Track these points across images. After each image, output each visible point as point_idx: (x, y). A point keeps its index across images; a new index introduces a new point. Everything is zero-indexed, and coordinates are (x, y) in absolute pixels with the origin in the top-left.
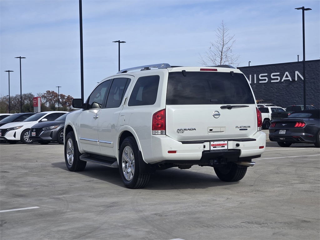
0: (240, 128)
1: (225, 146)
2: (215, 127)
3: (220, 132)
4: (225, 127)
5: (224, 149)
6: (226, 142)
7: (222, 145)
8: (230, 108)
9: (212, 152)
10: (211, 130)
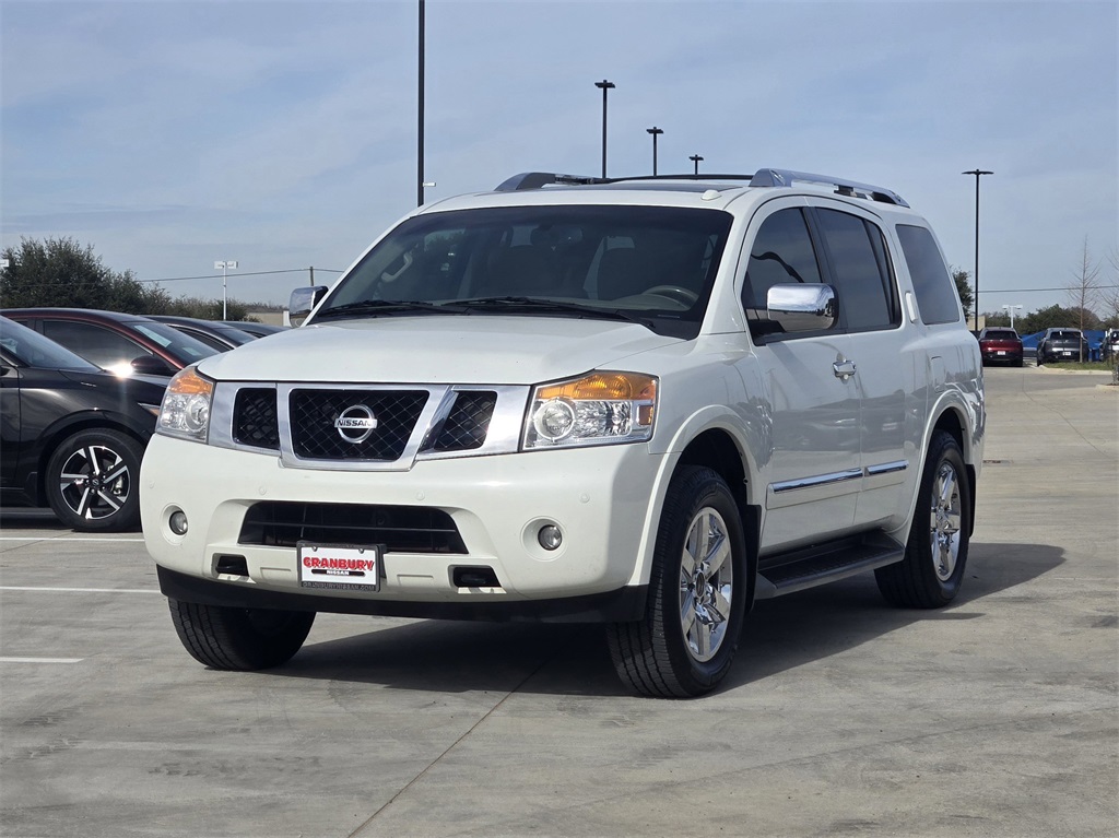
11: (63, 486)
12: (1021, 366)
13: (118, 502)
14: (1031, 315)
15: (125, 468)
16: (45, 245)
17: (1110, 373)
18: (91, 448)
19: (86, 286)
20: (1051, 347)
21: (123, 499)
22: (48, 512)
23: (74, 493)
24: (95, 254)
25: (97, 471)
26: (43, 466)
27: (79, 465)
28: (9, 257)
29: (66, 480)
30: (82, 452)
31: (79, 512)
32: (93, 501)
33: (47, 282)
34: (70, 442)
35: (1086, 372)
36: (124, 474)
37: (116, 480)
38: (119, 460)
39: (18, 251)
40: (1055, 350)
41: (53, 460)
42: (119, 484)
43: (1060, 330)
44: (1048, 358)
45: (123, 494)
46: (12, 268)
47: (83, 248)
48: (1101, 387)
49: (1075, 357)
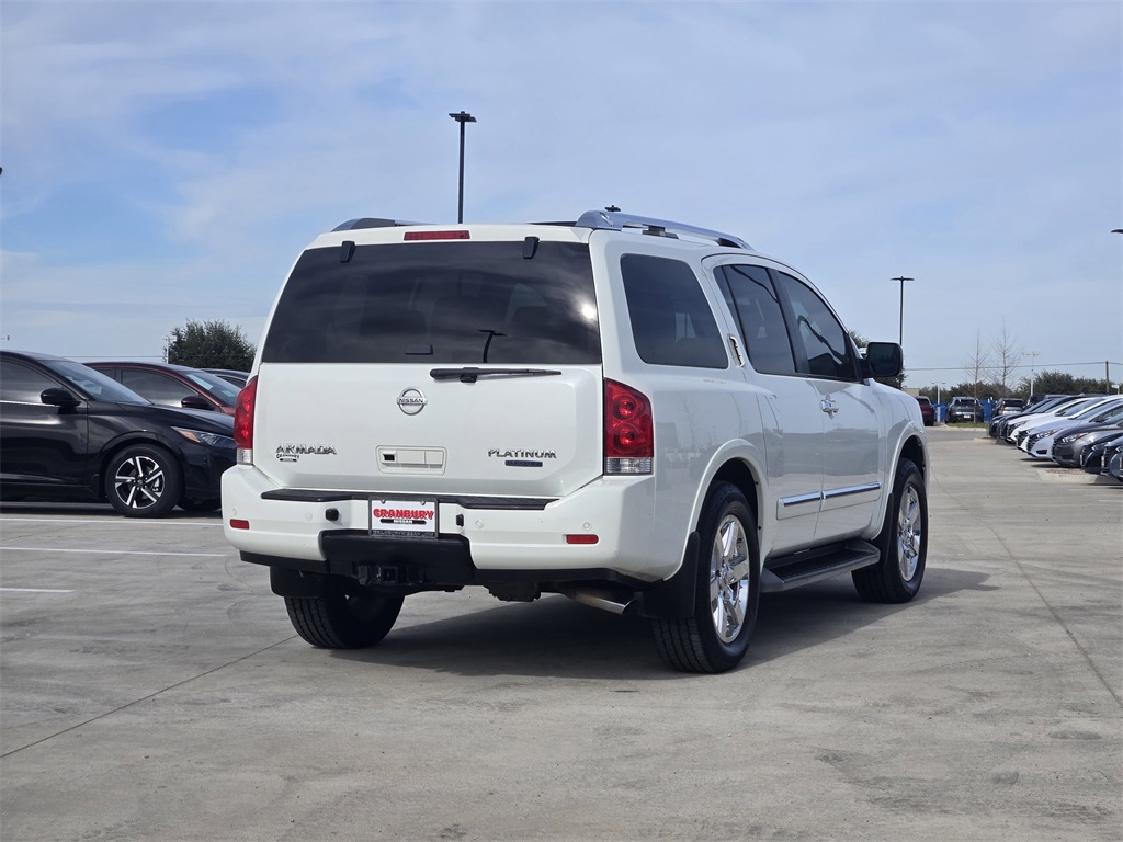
0: (509, 458)
1: (427, 520)
2: (404, 448)
3: (425, 466)
4: (443, 450)
5: (422, 533)
6: (430, 506)
7: (415, 514)
8: (470, 377)
9: (376, 536)
10: (389, 457)
11: (117, 485)
12: (932, 425)
13: (155, 497)
14: (953, 388)
15: (161, 473)
16: (204, 326)
17: (984, 430)
18: (137, 458)
19: (234, 357)
20: (955, 411)
21: (159, 495)
22: (109, 506)
23: (125, 488)
24: (242, 333)
25: (141, 475)
26: (103, 472)
27: (128, 470)
28: (177, 334)
29: (119, 481)
30: (130, 461)
31: (128, 503)
32: (139, 497)
33: (205, 353)
34: (122, 454)
35: (972, 429)
36: (160, 477)
37: (155, 480)
38: (157, 466)
39: (184, 330)
40: (958, 413)
41: (111, 466)
42: (157, 484)
43: (960, 399)
44: (952, 419)
45: (159, 491)
46: (179, 342)
47: (233, 328)
48: (977, 440)
49: (971, 419)
